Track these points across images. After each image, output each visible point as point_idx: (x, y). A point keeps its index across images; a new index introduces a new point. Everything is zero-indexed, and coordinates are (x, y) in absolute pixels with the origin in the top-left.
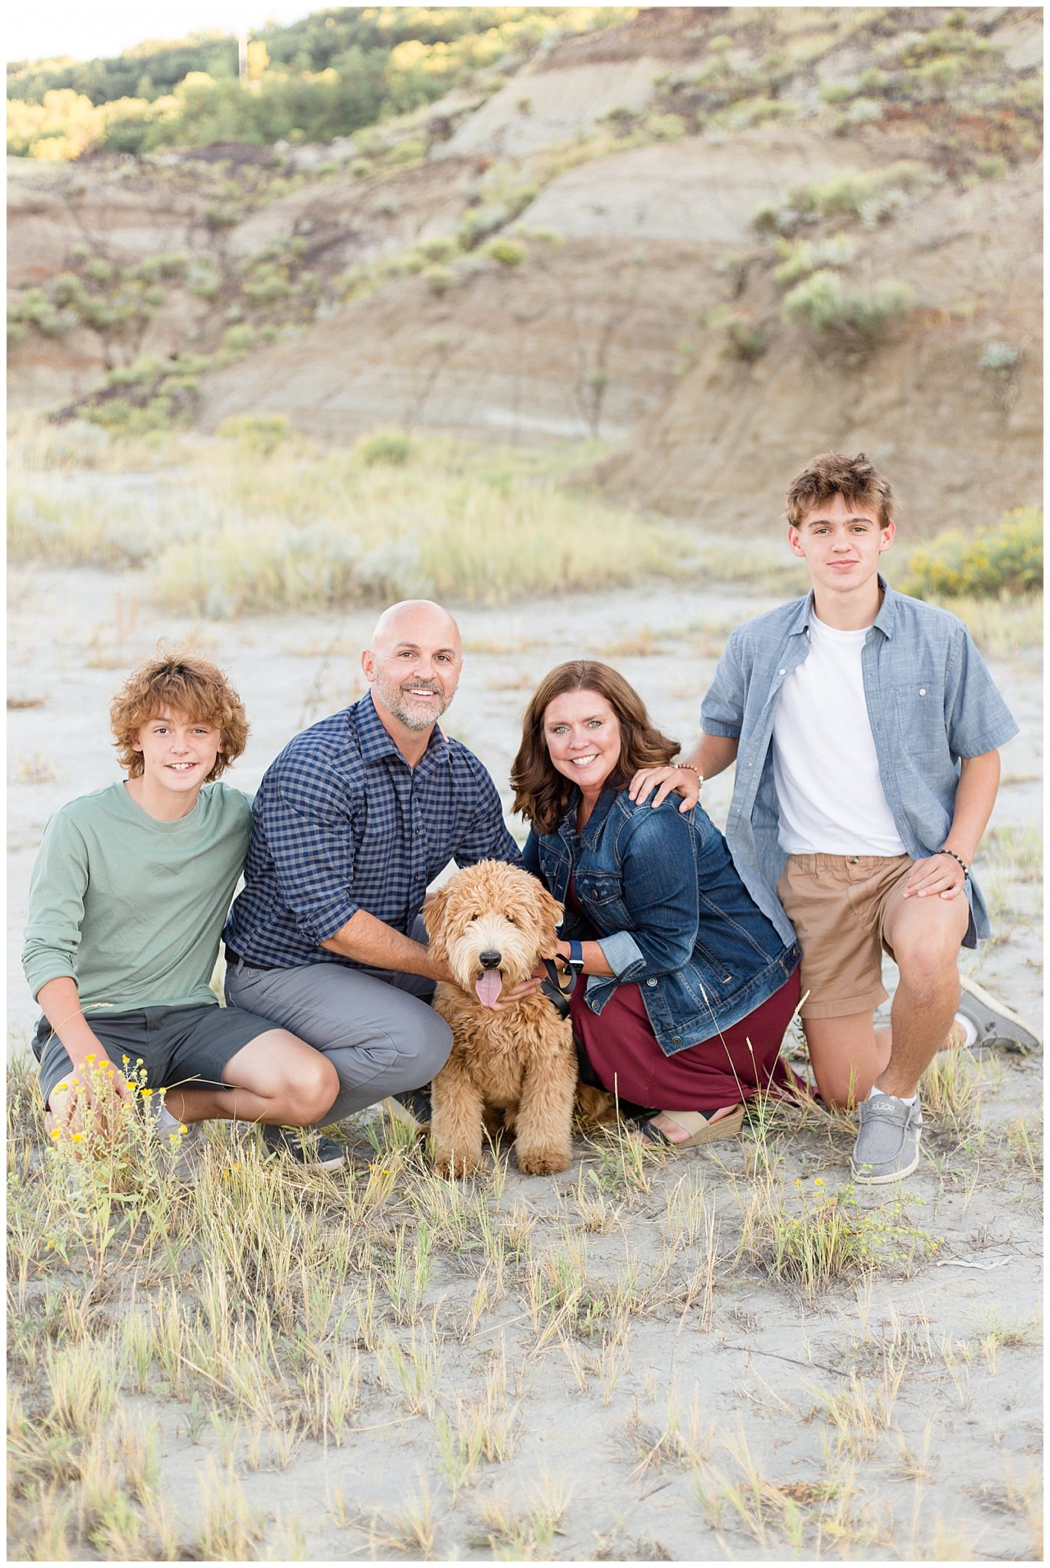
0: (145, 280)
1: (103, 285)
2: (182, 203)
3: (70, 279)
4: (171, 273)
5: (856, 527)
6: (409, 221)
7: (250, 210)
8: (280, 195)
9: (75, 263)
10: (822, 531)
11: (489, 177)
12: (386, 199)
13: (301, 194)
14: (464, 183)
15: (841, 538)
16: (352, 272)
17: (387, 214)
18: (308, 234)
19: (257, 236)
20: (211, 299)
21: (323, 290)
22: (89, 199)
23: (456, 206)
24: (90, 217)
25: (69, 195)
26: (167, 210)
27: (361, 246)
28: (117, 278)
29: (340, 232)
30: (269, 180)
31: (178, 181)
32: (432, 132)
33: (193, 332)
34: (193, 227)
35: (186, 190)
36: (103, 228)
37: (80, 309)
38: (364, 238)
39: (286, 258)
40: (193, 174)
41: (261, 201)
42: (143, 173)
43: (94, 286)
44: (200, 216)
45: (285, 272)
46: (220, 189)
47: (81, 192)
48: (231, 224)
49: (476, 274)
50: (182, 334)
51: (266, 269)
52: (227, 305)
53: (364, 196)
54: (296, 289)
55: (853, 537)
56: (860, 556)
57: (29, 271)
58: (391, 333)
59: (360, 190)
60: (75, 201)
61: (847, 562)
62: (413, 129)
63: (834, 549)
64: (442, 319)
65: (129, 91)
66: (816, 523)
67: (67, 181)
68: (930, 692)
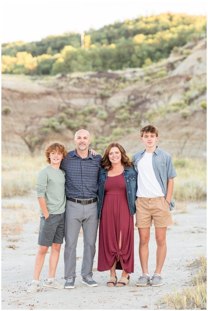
0: (85, 114)
1: (71, 116)
2: (93, 91)
3: (63, 114)
4: (92, 112)
5: (152, 136)
6: (166, 96)
7: (114, 92)
8: (123, 88)
9: (63, 109)
11: (191, 82)
13: (130, 88)
14: (182, 83)
15: (150, 138)
16: (150, 112)
17: (159, 93)
18: (134, 100)
20: (105, 120)
21: (141, 117)
22: (64, 90)
23: (181, 91)
24: (65, 95)
25: (58, 89)
26: (88, 93)
27: (151, 103)
28: (76, 114)
29: (143, 99)
30: (118, 84)
31: (91, 84)
32: (168, 67)
33: (100, 130)
34: (96, 98)
35: (93, 87)
36: (69, 99)
37: (66, 123)
38: (152, 101)
39: (128, 107)
40: (95, 82)
41: (117, 90)
42: (79, 82)
43: (69, 116)
44: (98, 95)
45: (128, 112)
46: (104, 86)
47: (62, 88)
48: (108, 97)
49: (195, 112)
50: (98, 131)
51: (122, 111)
52: (110, 122)
53: (151, 88)
54: (133, 117)
57: (48, 112)
58: (170, 130)
59: (149, 86)
60: (60, 91)
62: (161, 67)
64: (187, 125)
65: (44, 52)
67: (57, 85)
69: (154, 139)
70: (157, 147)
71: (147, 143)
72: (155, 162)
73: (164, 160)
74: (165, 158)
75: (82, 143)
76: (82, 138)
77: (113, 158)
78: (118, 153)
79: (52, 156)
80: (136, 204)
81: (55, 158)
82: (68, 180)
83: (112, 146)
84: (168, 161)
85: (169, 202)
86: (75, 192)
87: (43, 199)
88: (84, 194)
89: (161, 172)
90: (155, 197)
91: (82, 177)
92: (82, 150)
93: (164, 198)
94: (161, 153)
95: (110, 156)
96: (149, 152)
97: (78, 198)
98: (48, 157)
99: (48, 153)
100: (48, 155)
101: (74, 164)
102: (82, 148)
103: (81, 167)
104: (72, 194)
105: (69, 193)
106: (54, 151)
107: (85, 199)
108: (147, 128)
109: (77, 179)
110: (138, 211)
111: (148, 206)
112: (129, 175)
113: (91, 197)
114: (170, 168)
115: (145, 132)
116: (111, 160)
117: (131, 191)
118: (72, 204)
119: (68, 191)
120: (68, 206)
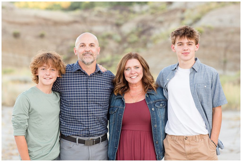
2: (109, 20)
5: (189, 44)
6: (166, 24)
8: (132, 18)
10: (180, 45)
12: (160, 18)
13: (138, 18)
14: (179, 15)
15: (186, 46)
17: (161, 22)
18: (141, 27)
19: (127, 28)
25: (83, 19)
26: (106, 22)
55: (189, 47)
56: (190, 51)
61: (187, 53)
63: (184, 49)
66: (179, 43)
68: (207, 87)
69: (193, 48)
70: (196, 59)
71: (181, 54)
72: (194, 83)
73: (208, 79)
74: (209, 76)
75: (87, 52)
76: (87, 45)
77: (131, 75)
78: (138, 68)
79: (41, 73)
80: (165, 144)
81: (45, 77)
82: (65, 108)
83: (130, 57)
84: (214, 80)
85: (216, 144)
86: (76, 127)
87: (23, 139)
88: (90, 130)
89: (204, 98)
90: (194, 134)
91: (87, 104)
92: (88, 64)
93: (208, 137)
94: (203, 68)
95: (127, 73)
96: (184, 68)
97: (80, 136)
98: (36, 73)
99: (35, 68)
100: (35, 71)
101: (76, 84)
102: (88, 60)
103: (87, 89)
104: (70, 130)
105: (66, 127)
106: (45, 65)
107: (91, 138)
108: (182, 32)
109: (80, 106)
110: (167, 155)
111: (183, 149)
112: (155, 100)
113: (99, 135)
114: (217, 92)
115: (178, 37)
116: (128, 79)
117: (158, 124)
118: (71, 146)
119: (64, 125)
120: (65, 148)
